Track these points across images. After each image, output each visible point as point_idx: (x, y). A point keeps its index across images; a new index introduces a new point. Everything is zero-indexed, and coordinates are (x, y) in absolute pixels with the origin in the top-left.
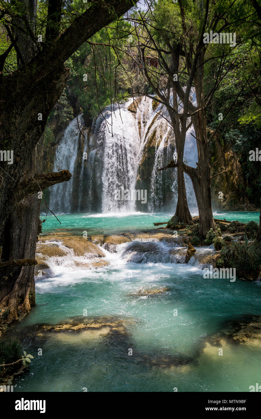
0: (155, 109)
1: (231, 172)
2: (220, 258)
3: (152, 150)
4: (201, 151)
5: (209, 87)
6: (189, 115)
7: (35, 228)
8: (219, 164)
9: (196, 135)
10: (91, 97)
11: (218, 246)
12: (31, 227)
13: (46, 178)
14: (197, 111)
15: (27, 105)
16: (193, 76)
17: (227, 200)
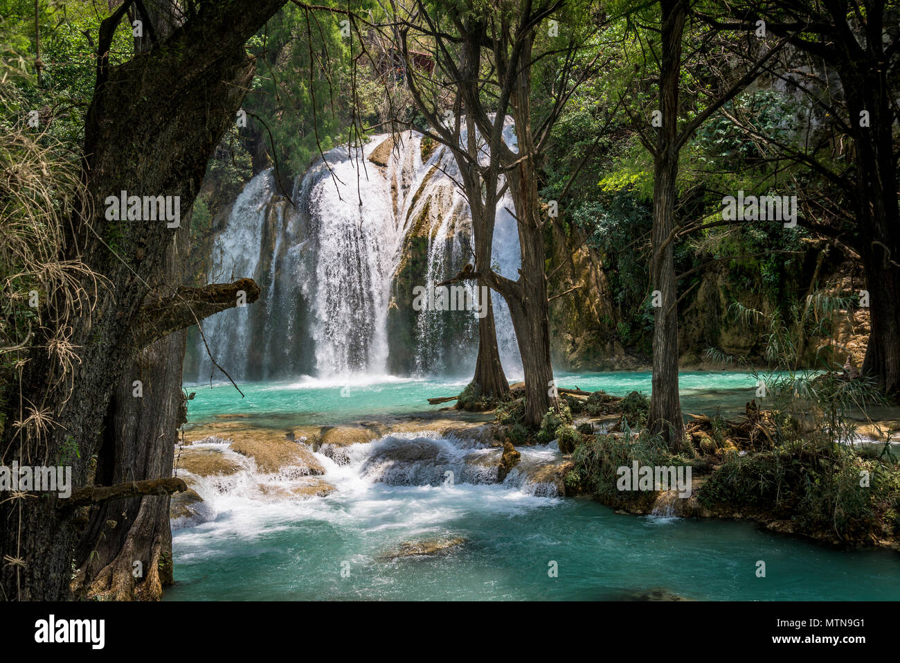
0: (427, 159)
1: (586, 291)
2: (572, 469)
3: (422, 244)
4: (526, 245)
5: (539, 116)
6: (501, 169)
7: (171, 413)
8: (561, 274)
9: (517, 212)
10: (291, 133)
11: (567, 446)
12: (164, 410)
13: (204, 296)
14: (519, 161)
15: (164, 131)
16: (510, 89)
17: (579, 348)
